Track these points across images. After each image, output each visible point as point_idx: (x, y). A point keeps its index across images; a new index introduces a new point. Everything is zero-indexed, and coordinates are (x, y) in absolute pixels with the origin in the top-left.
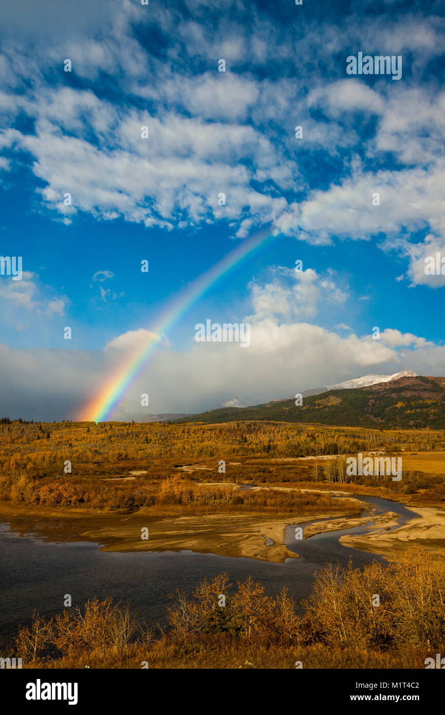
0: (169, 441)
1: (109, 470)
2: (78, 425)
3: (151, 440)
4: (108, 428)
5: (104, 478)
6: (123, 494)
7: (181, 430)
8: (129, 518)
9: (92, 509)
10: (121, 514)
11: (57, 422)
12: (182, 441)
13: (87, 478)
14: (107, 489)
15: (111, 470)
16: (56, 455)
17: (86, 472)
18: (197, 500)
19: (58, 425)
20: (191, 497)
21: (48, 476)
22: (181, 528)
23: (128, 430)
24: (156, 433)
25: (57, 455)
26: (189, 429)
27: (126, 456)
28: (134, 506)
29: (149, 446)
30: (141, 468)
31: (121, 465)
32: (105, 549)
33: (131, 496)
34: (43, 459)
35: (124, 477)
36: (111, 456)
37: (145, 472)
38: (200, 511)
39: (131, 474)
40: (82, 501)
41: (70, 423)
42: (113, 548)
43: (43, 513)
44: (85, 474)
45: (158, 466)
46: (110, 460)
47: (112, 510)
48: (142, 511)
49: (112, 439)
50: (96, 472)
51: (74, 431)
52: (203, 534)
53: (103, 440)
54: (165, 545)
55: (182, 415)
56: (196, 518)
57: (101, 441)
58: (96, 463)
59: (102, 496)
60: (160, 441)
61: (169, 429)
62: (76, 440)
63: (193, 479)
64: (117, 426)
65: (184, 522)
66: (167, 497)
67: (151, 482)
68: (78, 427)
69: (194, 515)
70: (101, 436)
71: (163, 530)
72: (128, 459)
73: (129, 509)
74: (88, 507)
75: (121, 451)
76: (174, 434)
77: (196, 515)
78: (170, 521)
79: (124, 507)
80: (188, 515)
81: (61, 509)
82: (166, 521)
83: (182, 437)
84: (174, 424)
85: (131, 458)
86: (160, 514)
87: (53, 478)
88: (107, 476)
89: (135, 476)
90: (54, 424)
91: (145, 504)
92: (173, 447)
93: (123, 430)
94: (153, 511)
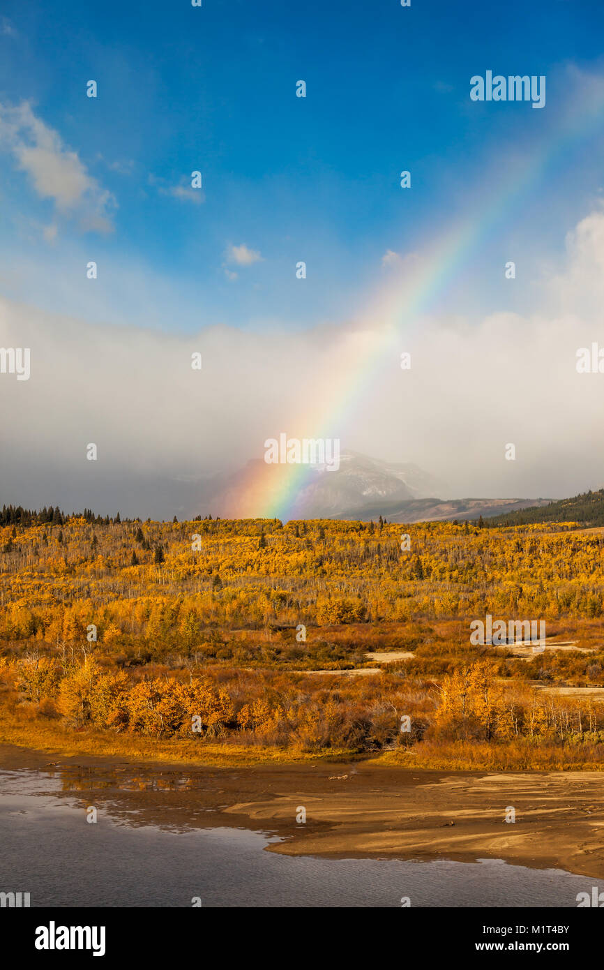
0: (481, 573)
1: (314, 649)
2: (235, 528)
3: (429, 570)
4: (313, 536)
5: (300, 669)
6: (342, 710)
7: (513, 543)
8: (353, 772)
9: (259, 747)
10: (335, 762)
11: (181, 521)
12: (516, 574)
13: (255, 668)
14: (301, 697)
15: (319, 648)
16: (178, 607)
17: (253, 653)
18: (537, 731)
19: (183, 527)
20: (520, 724)
21: (156, 661)
22: (486, 801)
23: (367, 542)
24: (445, 552)
25: (182, 606)
26: (536, 541)
27: (363, 612)
28: (368, 744)
29: (425, 585)
30: (398, 646)
31: (347, 634)
32: (281, 849)
33: (361, 716)
34: (146, 616)
35: (353, 668)
36: (322, 611)
37: (410, 655)
38: (540, 761)
39: (371, 660)
40: (233, 725)
41: (215, 524)
42: (302, 846)
43: (136, 753)
44: (250, 656)
45: (443, 640)
46: (319, 622)
47: (310, 752)
48: (388, 757)
49: (326, 565)
50: (279, 652)
51: (225, 545)
52: (542, 821)
53: (301, 567)
54: (438, 844)
55: (521, 501)
56: (529, 778)
57: (296, 572)
58: (280, 629)
59: (284, 715)
60: (455, 574)
61: (480, 540)
62: (232, 567)
63: (536, 677)
64: (338, 531)
65: (494, 789)
66: (455, 721)
67: (419, 681)
68: (236, 533)
69: (525, 770)
70: (296, 558)
71: (437, 806)
72: (367, 621)
73: (355, 750)
74: (250, 743)
75: (349, 599)
76: (492, 554)
77: (531, 771)
78: (460, 783)
79: (341, 746)
80: (509, 770)
81: (181, 744)
82: (448, 783)
83: (516, 563)
84: (495, 527)
85: (374, 615)
86: (436, 764)
87: (167, 666)
88: (305, 664)
89: (379, 666)
90: (174, 526)
91: (398, 738)
92: (488, 592)
93: (353, 542)
94: (417, 757)
